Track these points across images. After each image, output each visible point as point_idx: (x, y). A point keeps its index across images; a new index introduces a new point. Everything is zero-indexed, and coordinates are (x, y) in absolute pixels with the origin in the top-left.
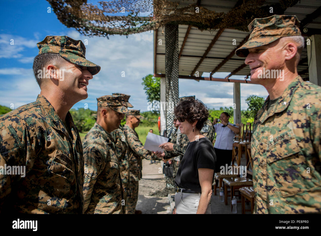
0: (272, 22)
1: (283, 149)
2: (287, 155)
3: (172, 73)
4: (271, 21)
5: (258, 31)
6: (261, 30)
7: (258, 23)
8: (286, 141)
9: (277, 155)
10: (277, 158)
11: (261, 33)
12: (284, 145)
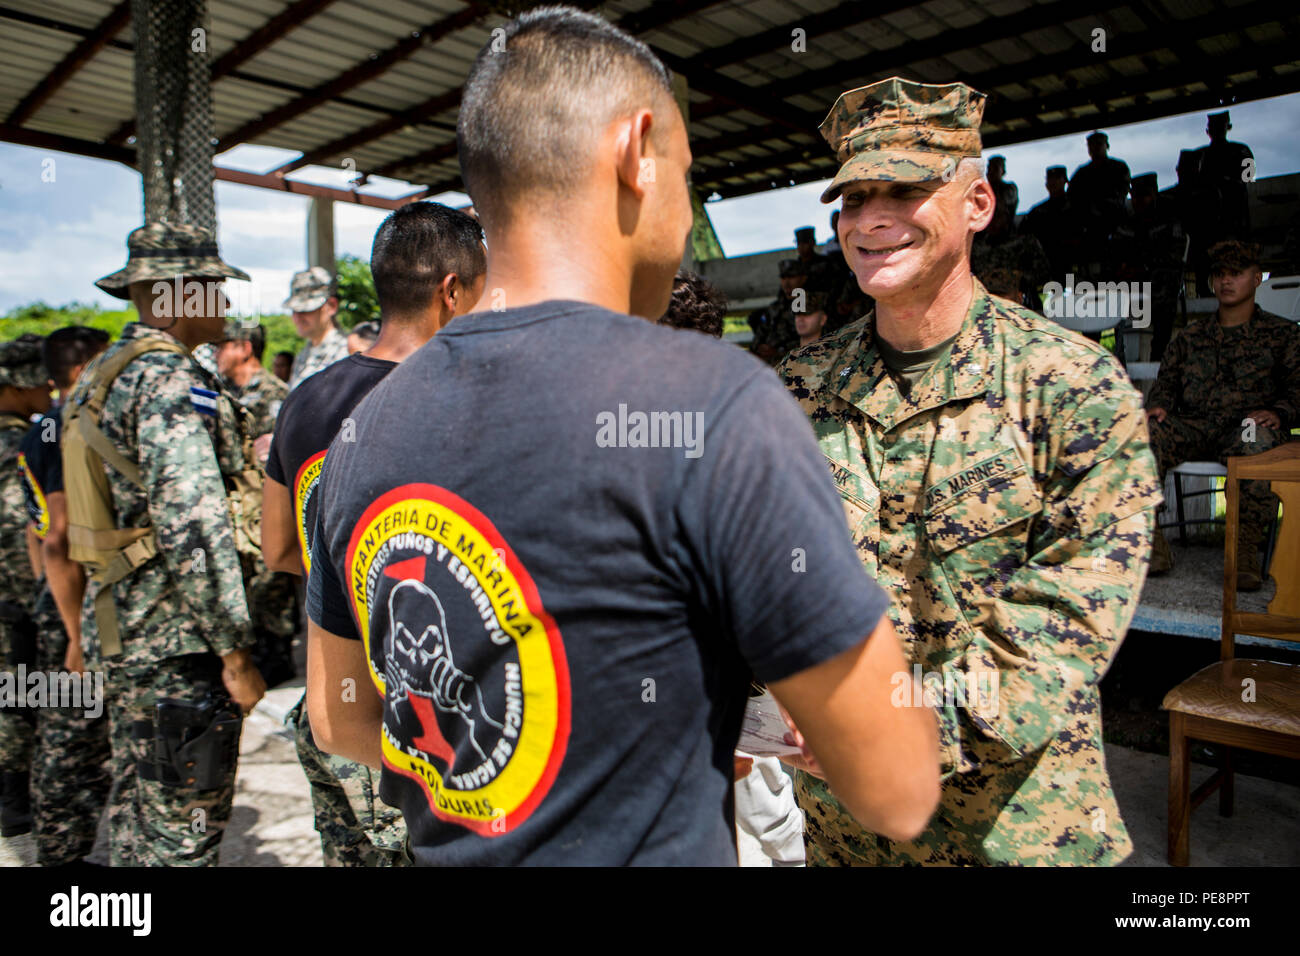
0: (948, 103)
1: (990, 507)
2: (1004, 523)
3: (183, 133)
4: (946, 98)
5: (906, 124)
6: (917, 122)
7: (903, 95)
8: (1000, 484)
9: (972, 527)
10: (971, 534)
11: (919, 134)
12: (995, 496)
